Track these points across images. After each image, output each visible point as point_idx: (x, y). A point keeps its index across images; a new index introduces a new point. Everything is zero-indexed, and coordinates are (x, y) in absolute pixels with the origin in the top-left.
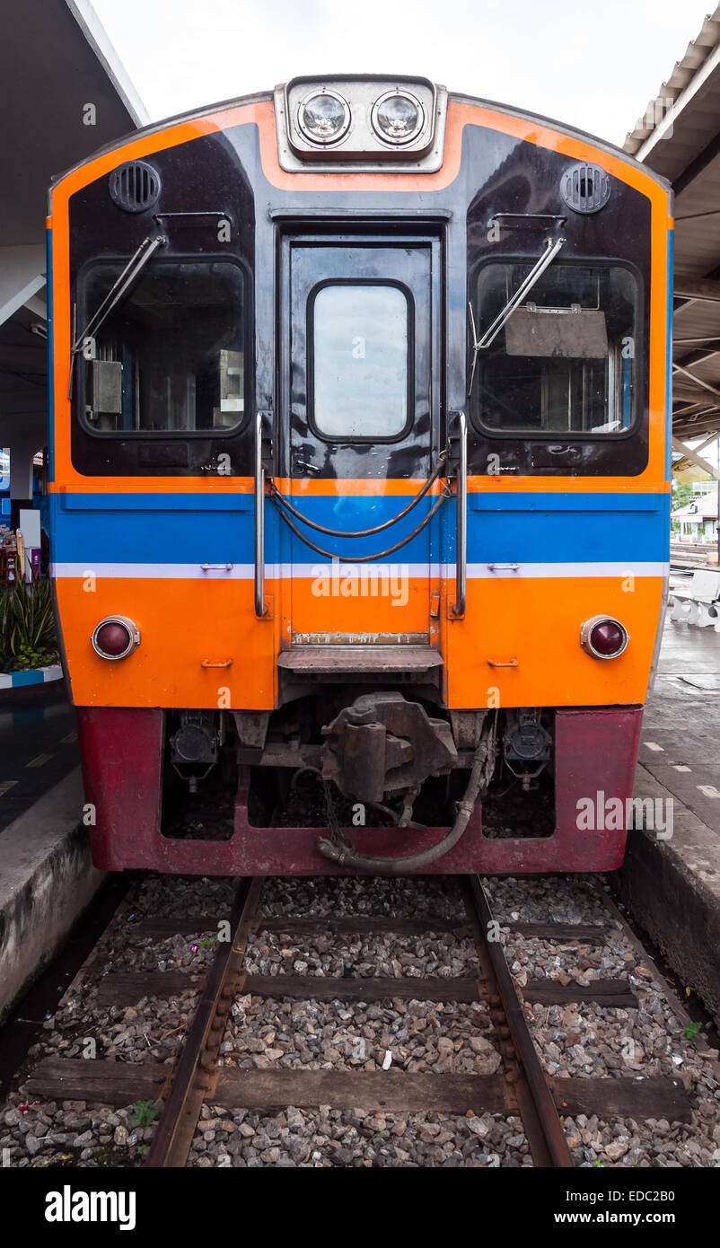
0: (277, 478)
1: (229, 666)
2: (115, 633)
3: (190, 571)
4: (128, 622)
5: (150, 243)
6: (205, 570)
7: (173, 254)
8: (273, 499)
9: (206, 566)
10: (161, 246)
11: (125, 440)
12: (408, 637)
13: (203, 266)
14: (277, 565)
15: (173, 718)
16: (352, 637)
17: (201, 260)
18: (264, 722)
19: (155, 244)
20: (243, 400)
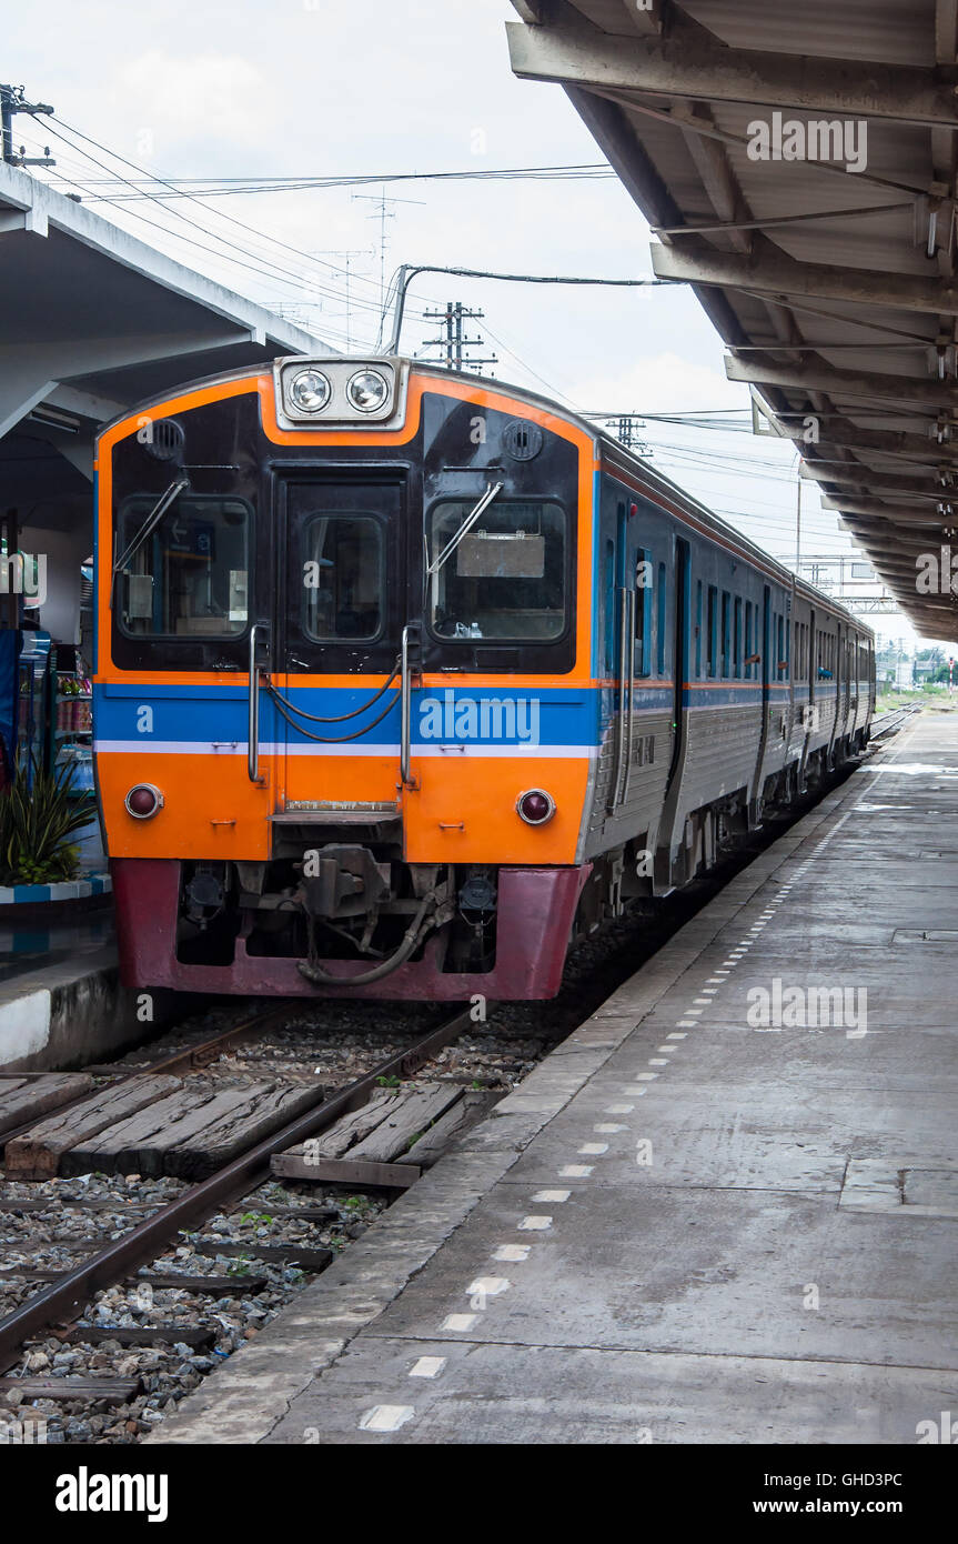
0: (273, 675)
1: (233, 824)
2: (144, 797)
3: (203, 748)
4: (154, 788)
5: (176, 486)
6: (216, 747)
7: (194, 495)
8: (268, 692)
9: (216, 744)
10: (184, 488)
11: (155, 642)
12: (381, 805)
13: (216, 504)
14: (272, 744)
15: (189, 867)
16: (335, 804)
17: (215, 499)
18: (262, 871)
19: (180, 487)
20: (246, 612)
